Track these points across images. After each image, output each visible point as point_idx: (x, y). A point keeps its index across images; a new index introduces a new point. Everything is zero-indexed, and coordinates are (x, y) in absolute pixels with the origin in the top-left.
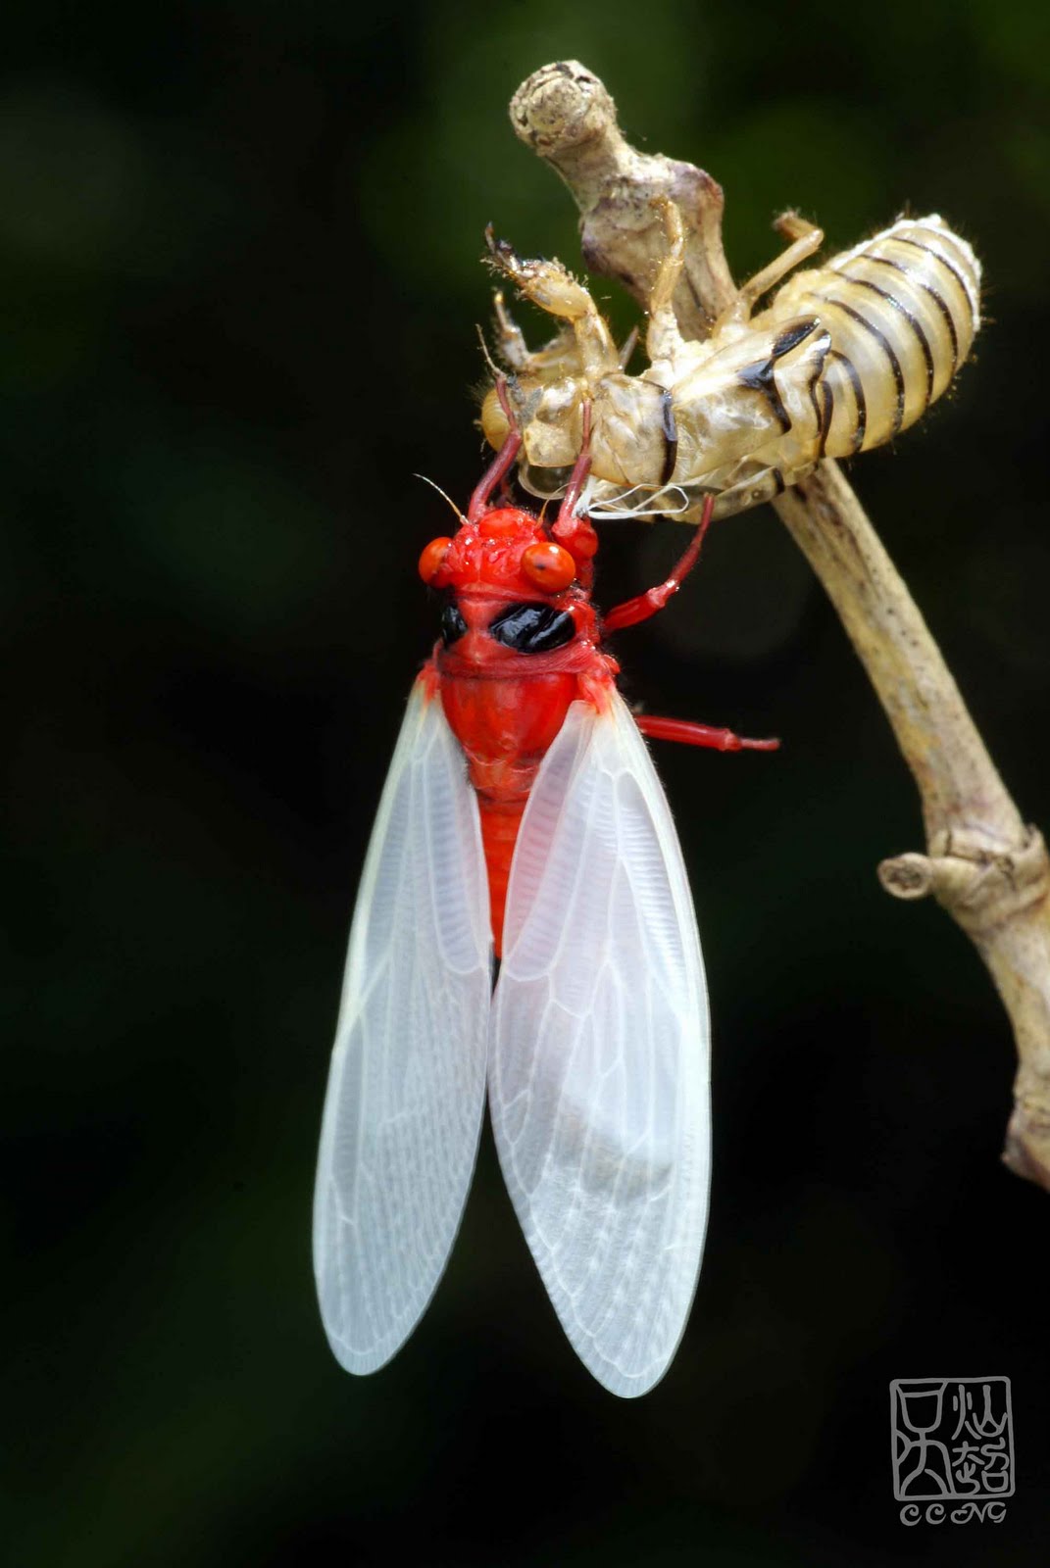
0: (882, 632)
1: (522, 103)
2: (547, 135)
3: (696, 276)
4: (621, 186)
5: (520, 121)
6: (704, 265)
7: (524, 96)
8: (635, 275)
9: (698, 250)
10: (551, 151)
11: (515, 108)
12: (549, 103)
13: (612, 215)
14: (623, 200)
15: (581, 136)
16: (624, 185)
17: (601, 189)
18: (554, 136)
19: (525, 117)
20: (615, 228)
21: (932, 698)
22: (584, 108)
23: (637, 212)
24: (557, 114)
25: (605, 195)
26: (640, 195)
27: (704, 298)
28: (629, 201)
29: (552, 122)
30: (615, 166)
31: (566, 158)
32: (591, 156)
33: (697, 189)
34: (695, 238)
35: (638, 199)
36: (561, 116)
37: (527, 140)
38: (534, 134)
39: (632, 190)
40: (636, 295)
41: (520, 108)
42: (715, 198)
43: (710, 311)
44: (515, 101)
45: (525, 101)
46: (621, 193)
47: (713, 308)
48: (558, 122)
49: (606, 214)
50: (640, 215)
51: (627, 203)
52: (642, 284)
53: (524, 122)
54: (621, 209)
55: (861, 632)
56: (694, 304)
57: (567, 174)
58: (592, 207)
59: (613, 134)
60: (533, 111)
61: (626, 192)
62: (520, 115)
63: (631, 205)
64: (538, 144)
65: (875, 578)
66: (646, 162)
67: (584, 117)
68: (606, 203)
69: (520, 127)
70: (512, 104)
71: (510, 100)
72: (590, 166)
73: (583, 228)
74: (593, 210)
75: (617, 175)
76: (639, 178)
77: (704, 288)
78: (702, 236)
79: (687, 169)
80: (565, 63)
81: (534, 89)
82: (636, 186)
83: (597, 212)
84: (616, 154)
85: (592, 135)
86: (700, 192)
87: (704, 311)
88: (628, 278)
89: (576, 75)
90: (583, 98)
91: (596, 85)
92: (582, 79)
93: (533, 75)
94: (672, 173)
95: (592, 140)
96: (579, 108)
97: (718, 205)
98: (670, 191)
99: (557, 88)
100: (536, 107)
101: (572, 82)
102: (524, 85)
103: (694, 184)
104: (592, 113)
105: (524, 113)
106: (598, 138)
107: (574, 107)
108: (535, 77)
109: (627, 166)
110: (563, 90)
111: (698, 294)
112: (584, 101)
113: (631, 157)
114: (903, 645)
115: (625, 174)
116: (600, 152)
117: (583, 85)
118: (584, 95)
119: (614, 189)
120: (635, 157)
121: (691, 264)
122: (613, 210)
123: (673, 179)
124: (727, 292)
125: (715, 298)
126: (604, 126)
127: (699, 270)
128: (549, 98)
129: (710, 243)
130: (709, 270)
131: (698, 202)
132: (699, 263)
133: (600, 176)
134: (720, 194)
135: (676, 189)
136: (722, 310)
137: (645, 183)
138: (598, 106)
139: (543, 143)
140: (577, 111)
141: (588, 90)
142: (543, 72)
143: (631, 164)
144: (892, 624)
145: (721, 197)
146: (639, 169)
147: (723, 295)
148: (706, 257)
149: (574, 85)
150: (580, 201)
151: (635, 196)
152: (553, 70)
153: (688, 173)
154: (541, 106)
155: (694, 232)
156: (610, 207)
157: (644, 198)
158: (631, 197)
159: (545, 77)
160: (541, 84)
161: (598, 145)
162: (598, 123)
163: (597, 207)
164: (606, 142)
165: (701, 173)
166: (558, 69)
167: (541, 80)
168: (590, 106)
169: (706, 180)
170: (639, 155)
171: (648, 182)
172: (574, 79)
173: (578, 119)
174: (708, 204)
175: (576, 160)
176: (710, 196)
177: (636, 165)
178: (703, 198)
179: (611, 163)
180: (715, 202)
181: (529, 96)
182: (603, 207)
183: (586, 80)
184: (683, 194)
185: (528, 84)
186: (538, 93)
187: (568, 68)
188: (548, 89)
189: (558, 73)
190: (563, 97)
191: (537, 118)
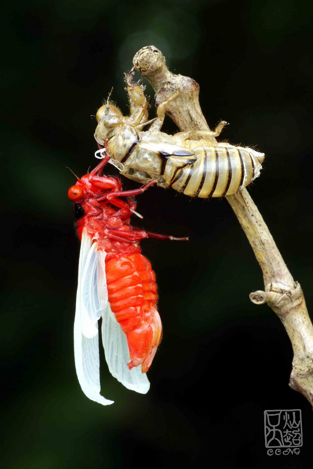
0: (250, 222)
1: (136, 59)
2: (144, 68)
3: (191, 112)
6: (194, 108)
7: (137, 57)
8: (172, 112)
9: (192, 104)
10: (146, 73)
11: (135, 60)
12: (145, 59)
13: (165, 93)
14: (168, 88)
15: (155, 69)
16: (169, 84)
17: (161, 85)
18: (147, 69)
20: (166, 97)
21: (266, 242)
22: (156, 60)
24: (148, 62)
25: (163, 87)
26: (174, 87)
27: (194, 119)
28: (170, 89)
29: (146, 65)
30: (166, 78)
31: (151, 76)
32: (159, 75)
33: (191, 85)
34: (191, 100)
35: (173, 88)
36: (149, 63)
37: (138, 70)
38: (140, 68)
40: (172, 118)
41: (136, 60)
42: (197, 88)
43: (195, 123)
44: (134, 58)
45: (138, 58)
46: (168, 86)
47: (197, 122)
48: (148, 64)
49: (163, 93)
50: (174, 93)
51: (170, 90)
52: (174, 115)
53: (137, 64)
54: (168, 91)
55: (244, 222)
56: (191, 121)
57: (151, 81)
58: (158, 91)
59: (165, 68)
60: (140, 61)
61: (169, 86)
62: (136, 63)
63: (171, 90)
64: (142, 71)
65: (248, 205)
66: (176, 77)
67: (156, 63)
68: (163, 90)
69: (136, 66)
71: (133, 58)
72: (159, 78)
73: (156, 97)
74: (159, 92)
75: (166, 81)
76: (173, 82)
77: (194, 115)
78: (193, 100)
79: (188, 79)
80: (150, 46)
81: (141, 54)
82: (172, 84)
83: (160, 92)
84: (166, 74)
85: (159, 68)
86: (192, 86)
87: (194, 123)
88: (170, 113)
89: (153, 50)
90: (156, 57)
91: (160, 53)
92: (155, 51)
93: (140, 50)
94: (183, 80)
95: (158, 70)
96: (154, 60)
97: (198, 90)
98: (183, 85)
99: (148, 54)
100: (141, 60)
101: (152, 52)
102: (137, 53)
103: (190, 83)
104: (158, 62)
105: (137, 62)
106: (160, 70)
107: (153, 60)
108: (141, 51)
109: (170, 78)
110: (149, 55)
111: (192, 117)
112: (156, 58)
113: (171, 75)
114: (257, 225)
115: (169, 80)
116: (161, 74)
117: (156, 53)
118: (156, 56)
119: (166, 85)
120: (172, 75)
121: (190, 108)
122: (165, 92)
123: (184, 82)
124: (201, 117)
125: (197, 119)
126: (162, 66)
127: (192, 110)
128: (145, 57)
129: (195, 101)
130: (195, 110)
131: (192, 89)
132: (192, 108)
133: (161, 81)
134: (198, 86)
135: (185, 85)
136: (200, 123)
137: (175, 83)
138: (160, 59)
139: (143, 71)
140: (154, 61)
141: (157, 55)
142: (143, 49)
143: (171, 77)
144: (253, 219)
145: (199, 87)
146: (173, 79)
147: (200, 117)
148: (194, 106)
149: (153, 53)
150: (155, 89)
151: (172, 87)
152: (146, 48)
153: (188, 80)
154: (143, 60)
155: (190, 98)
156: (164, 91)
157: (175, 88)
158: (171, 87)
159: (144, 51)
160: (143, 53)
161: (160, 72)
162: (160, 65)
163: (160, 91)
164: (163, 71)
165: (192, 80)
166: (148, 48)
167: (143, 52)
168: (158, 59)
169: (194, 82)
170: (173, 75)
171: (176, 83)
172: (153, 51)
173: (154, 64)
174: (195, 89)
175: (154, 76)
176: (195, 87)
177: (172, 77)
178: (193, 88)
179: (164, 77)
180: (197, 89)
181: (139, 57)
182: (162, 91)
183: (157, 51)
184: (187, 86)
185: (139, 53)
186: (142, 56)
187: (151, 48)
188: (145, 54)
189: (148, 49)
190: (149, 57)
191: (141, 63)
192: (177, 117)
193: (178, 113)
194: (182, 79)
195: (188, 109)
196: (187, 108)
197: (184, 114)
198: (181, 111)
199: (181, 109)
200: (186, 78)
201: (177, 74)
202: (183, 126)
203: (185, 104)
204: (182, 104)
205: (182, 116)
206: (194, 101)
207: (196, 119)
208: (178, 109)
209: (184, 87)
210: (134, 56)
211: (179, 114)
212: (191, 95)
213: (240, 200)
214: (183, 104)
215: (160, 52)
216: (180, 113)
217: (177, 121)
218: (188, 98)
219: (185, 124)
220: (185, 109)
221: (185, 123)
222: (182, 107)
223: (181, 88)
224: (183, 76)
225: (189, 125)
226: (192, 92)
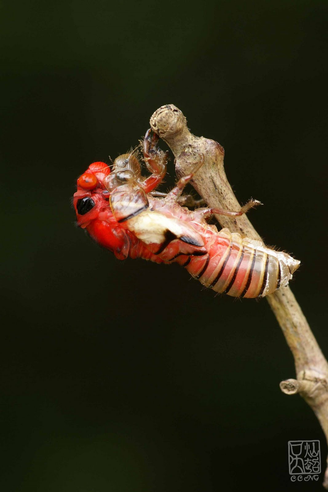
0: (281, 302)
1: (154, 119)
2: (163, 130)
3: (215, 179)
4: (189, 148)
5: (153, 125)
6: (218, 175)
7: (155, 117)
8: (194, 179)
9: (216, 170)
10: (165, 136)
12: (164, 119)
13: (186, 158)
14: (190, 152)
16: (190, 147)
17: (182, 149)
18: (165, 131)
20: (187, 162)
21: (298, 324)
22: (176, 121)
23: (195, 157)
24: (167, 123)
25: (183, 151)
26: (196, 151)
27: (218, 186)
28: (192, 153)
29: (165, 126)
30: (187, 141)
31: (170, 138)
32: (179, 137)
34: (215, 166)
35: (195, 152)
36: (168, 124)
37: (156, 132)
38: (158, 130)
39: (192, 148)
41: (154, 121)
43: (220, 191)
44: (152, 118)
45: (155, 118)
46: (189, 150)
47: (221, 190)
48: (167, 126)
49: (184, 157)
50: (196, 158)
51: (191, 154)
52: (196, 182)
53: (155, 125)
54: (189, 155)
55: (273, 302)
56: (215, 188)
57: (170, 144)
58: (178, 156)
59: (186, 130)
60: (158, 122)
61: (190, 150)
62: (153, 123)
64: (160, 133)
66: (198, 139)
67: (176, 124)
68: (184, 154)
69: (154, 127)
70: (151, 120)
71: (150, 118)
72: (179, 141)
73: (176, 162)
74: (179, 156)
75: (188, 144)
76: (195, 145)
77: (218, 183)
78: (217, 165)
80: (169, 105)
81: (159, 114)
82: (194, 148)
83: (181, 157)
84: (187, 136)
85: (179, 130)
86: (217, 150)
87: (218, 191)
89: (173, 109)
90: (175, 117)
91: (180, 112)
92: (175, 110)
93: (158, 109)
94: (206, 143)
95: (178, 132)
98: (206, 149)
99: (167, 114)
100: (159, 120)
101: (172, 112)
102: (155, 113)
103: (214, 147)
104: (178, 123)
105: (155, 123)
106: (181, 132)
107: (172, 120)
108: (159, 110)
109: (191, 141)
110: (168, 114)
111: (216, 185)
112: (176, 118)
113: (192, 138)
114: (288, 306)
115: (190, 143)
116: (181, 136)
117: (176, 113)
118: (176, 116)
119: (187, 149)
120: (193, 137)
121: (213, 174)
123: (207, 145)
124: (226, 184)
125: (222, 187)
126: (183, 127)
127: (216, 177)
128: (164, 117)
130: (220, 177)
131: (216, 153)
132: (216, 174)
133: (182, 144)
135: (208, 149)
136: (225, 191)
137: (197, 147)
138: (180, 120)
139: (161, 133)
140: (174, 122)
141: (177, 114)
142: (161, 108)
143: (192, 140)
144: (284, 299)
145: (224, 151)
146: (195, 142)
148: (219, 172)
149: (172, 113)
150: (175, 153)
152: (165, 107)
153: (212, 143)
154: (161, 120)
155: (214, 163)
156: (185, 155)
157: (197, 151)
158: (192, 151)
159: (162, 110)
160: (161, 113)
161: (181, 134)
162: (180, 126)
163: (181, 155)
164: (183, 133)
165: (216, 143)
166: (167, 107)
168: (178, 120)
169: (218, 145)
170: (195, 137)
172: (172, 110)
173: (174, 124)
174: (219, 154)
175: (173, 139)
176: (220, 151)
177: (194, 140)
178: (218, 152)
179: (185, 140)
180: (222, 153)
181: (157, 117)
183: (177, 111)
184: (211, 150)
185: (157, 113)
186: (160, 116)
187: (170, 107)
188: (163, 114)
189: (167, 109)
190: (169, 117)
191: (160, 124)
192: (199, 184)
193: (200, 180)
194: (204, 142)
195: (212, 176)
196: (211, 174)
197: (208, 181)
198: (204, 177)
199: (204, 176)
200: (210, 141)
201: (200, 136)
203: (208, 170)
204: (205, 170)
205: (205, 184)
206: (219, 166)
207: (220, 187)
208: (200, 176)
209: (207, 151)
210: (151, 116)
212: (214, 160)
214: (206, 169)
215: (181, 111)
216: (202, 180)
217: (199, 189)
218: (212, 163)
219: (208, 192)
220: (208, 175)
221: (208, 191)
222: (205, 173)
223: (204, 152)
224: (206, 139)
225: (213, 194)
226: (216, 157)
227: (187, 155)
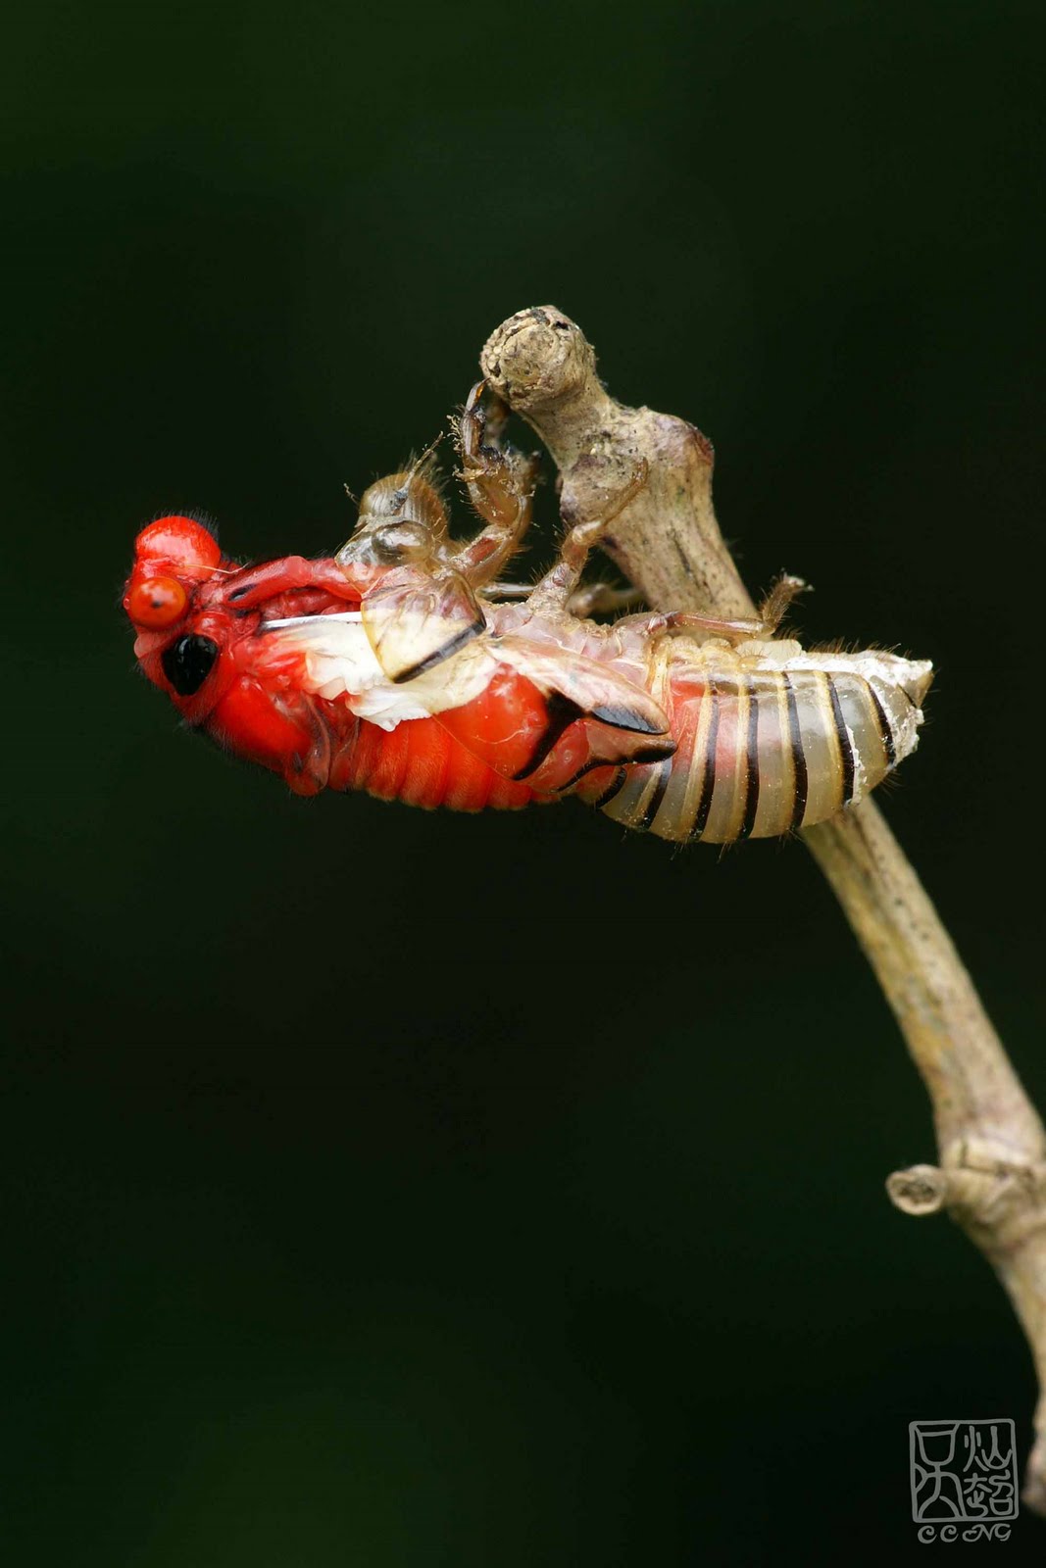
0: (890, 926)
1: (494, 352)
2: (521, 386)
3: (684, 539)
4: (602, 442)
5: (491, 371)
6: (694, 530)
7: (497, 344)
8: (618, 538)
9: (687, 511)
10: (527, 403)
11: (487, 357)
12: (524, 351)
13: (593, 473)
14: (605, 456)
15: (558, 388)
16: (606, 440)
17: (581, 445)
18: (529, 388)
19: (497, 366)
20: (596, 487)
21: (945, 996)
22: (561, 357)
23: (621, 470)
24: (533, 364)
25: (585, 451)
26: (624, 451)
27: (693, 562)
28: (612, 457)
29: (527, 373)
30: (597, 421)
31: (542, 413)
32: (571, 409)
33: (686, 444)
34: (684, 497)
35: (621, 456)
36: (536, 366)
37: (500, 392)
38: (507, 386)
39: (613, 444)
40: (619, 560)
41: (493, 357)
42: (705, 454)
43: (700, 577)
44: (486, 350)
45: (497, 350)
46: (603, 449)
47: (704, 573)
48: (534, 373)
49: (586, 472)
50: (623, 473)
51: (609, 461)
52: (625, 548)
53: (497, 372)
54: (602, 466)
55: (868, 926)
56: (683, 569)
57: (544, 429)
58: (570, 466)
59: (594, 385)
60: (506, 360)
61: (608, 448)
62: (492, 366)
63: (613, 461)
64: (512, 397)
65: (882, 866)
66: (630, 415)
67: (562, 367)
68: (586, 461)
69: (493, 378)
70: (483, 354)
71: (482, 350)
72: (571, 420)
73: (561, 488)
74: (573, 468)
75: (599, 429)
76: (624, 433)
77: (694, 551)
78: (691, 496)
79: (674, 423)
80: (541, 308)
81: (508, 338)
82: (619, 442)
83: (577, 470)
84: (597, 406)
85: (572, 385)
86: (689, 447)
87: (695, 576)
88: (609, 541)
89: (553, 321)
90: (561, 346)
91: (575, 331)
92: (559, 325)
93: (506, 322)
94: (658, 428)
95: (570, 393)
96: (556, 357)
97: (709, 460)
98: (656, 446)
99: (533, 336)
100: (510, 356)
101: (548, 329)
102: (496, 332)
103: (682, 439)
104: (571, 362)
105: (497, 363)
106: (577, 391)
107: (551, 356)
108: (509, 324)
109: (610, 421)
110: (539, 338)
111: (687, 557)
112: (562, 349)
113: (613, 410)
114: (914, 939)
115: (607, 428)
116: (579, 404)
117: (561, 332)
118: (561, 343)
119: (596, 445)
120: (617, 410)
121: (679, 525)
122: (594, 468)
123: (659, 433)
124: (719, 556)
125: (705, 564)
126: (584, 377)
127: (688, 532)
128: (524, 347)
129: (700, 502)
130: (700, 532)
131: (687, 460)
132: (688, 524)
133: (581, 429)
134: (710, 449)
135: (662, 445)
136: (714, 576)
137: (629, 439)
138: (576, 354)
139: (515, 394)
140: (555, 360)
141: (565, 337)
142: (517, 318)
143: (613, 417)
144: (901, 916)
145: (712, 452)
146: (621, 424)
147: (715, 559)
148: (696, 518)
149: (551, 332)
150: (560, 459)
151: (618, 452)
152: (528, 316)
153: (675, 427)
154: (515, 355)
155: (682, 491)
156: (590, 465)
157: (628, 453)
158: (614, 452)
159: (519, 323)
160: (515, 332)
161: (577, 397)
162: (577, 375)
163: (577, 464)
164: (586, 394)
165: (689, 427)
166: (534, 315)
167: (515, 327)
168: (569, 355)
169: (695, 435)
170: (621, 408)
171: (632, 436)
172: (551, 324)
173: (556, 369)
174: (698, 461)
175: (553, 413)
176: (700, 452)
177: (619, 418)
178: (693, 456)
179: (591, 417)
180: (705, 458)
181: (501, 345)
182: (583, 465)
183: (564, 326)
184: (671, 450)
185: (501, 332)
186: (512, 341)
187: (544, 313)
188: (523, 337)
189: (534, 320)
190: (539, 345)
191: (511, 369)
192: (634, 556)
193: (638, 541)
194: (651, 425)
195: (674, 530)
196: (671, 524)
197: (662, 546)
198: (650, 535)
199: (648, 530)
200: (667, 421)
201: (636, 406)
202: (655, 587)
203: (662, 511)
204: (652, 512)
205: (653, 555)
206: (696, 500)
207: (700, 564)
208: (637, 529)
209: (660, 453)
210: (485, 343)
211: (641, 547)
212: (683, 481)
213: (856, 847)
214: (657, 509)
215: (577, 327)
216: (645, 541)
217: (636, 570)
218: (674, 491)
219: (662, 581)
220: (663, 528)
221: (664, 576)
222: (652, 520)
223: (651, 456)
224: (657, 414)
225: (677, 584)
226: (689, 469)
227: (597, 464)
